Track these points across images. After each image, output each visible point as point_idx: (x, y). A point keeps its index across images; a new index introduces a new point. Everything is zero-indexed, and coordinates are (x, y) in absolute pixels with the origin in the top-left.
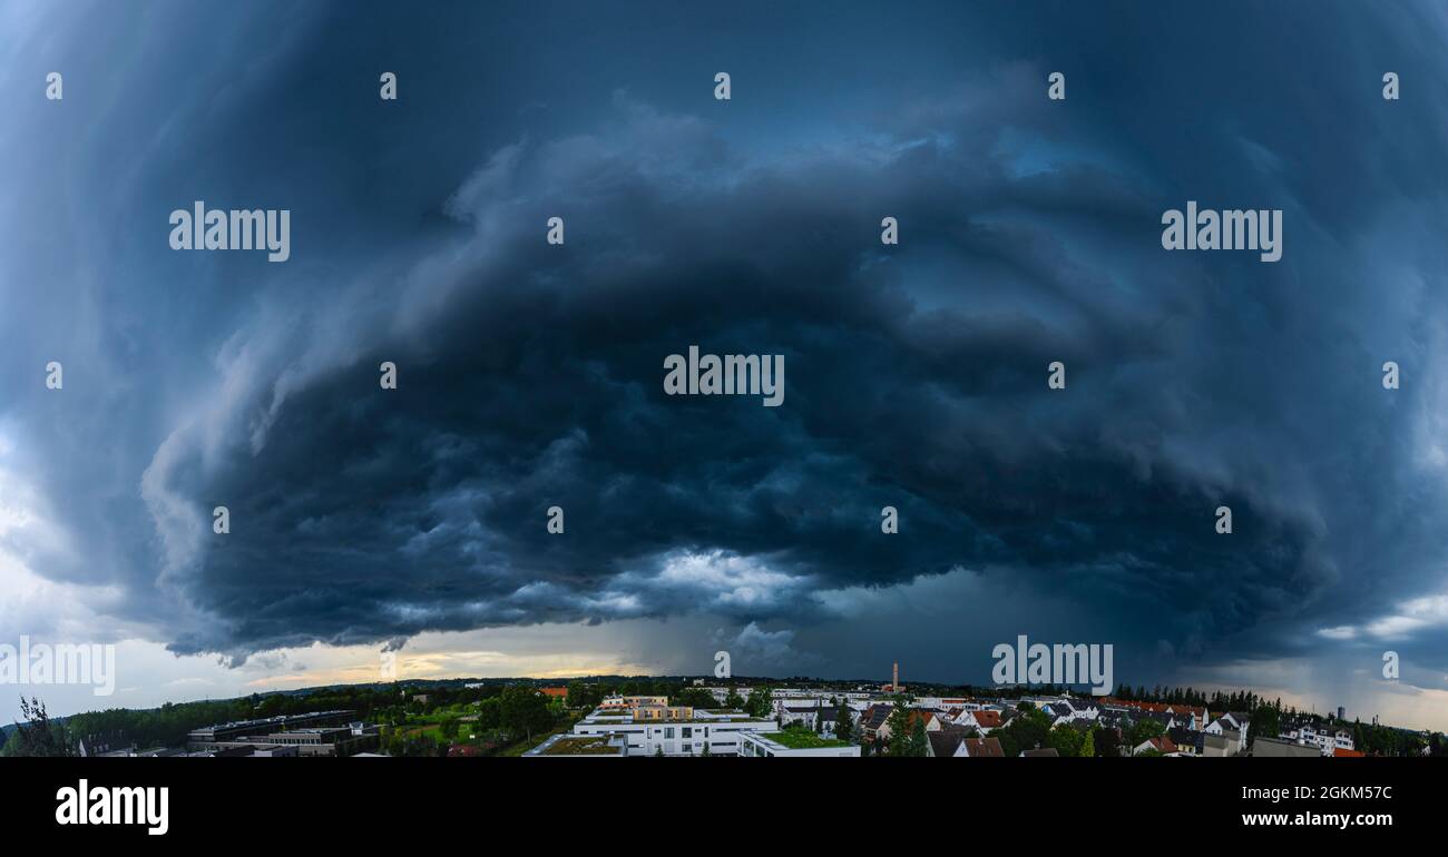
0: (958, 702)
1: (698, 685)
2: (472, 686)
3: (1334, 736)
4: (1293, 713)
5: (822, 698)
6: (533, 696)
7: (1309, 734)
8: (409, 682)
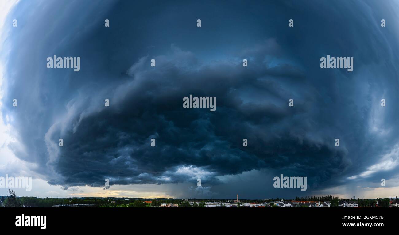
0: (254, 204)
1: (186, 201)
2: (127, 200)
3: (353, 204)
4: (342, 200)
5: (218, 204)
6: (143, 203)
7: (346, 204)
8: (110, 198)
